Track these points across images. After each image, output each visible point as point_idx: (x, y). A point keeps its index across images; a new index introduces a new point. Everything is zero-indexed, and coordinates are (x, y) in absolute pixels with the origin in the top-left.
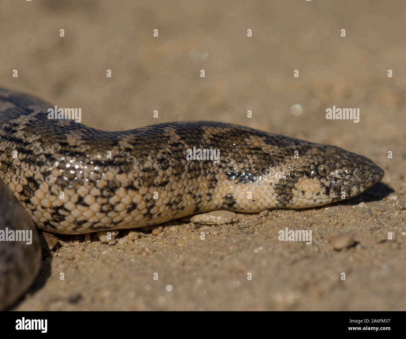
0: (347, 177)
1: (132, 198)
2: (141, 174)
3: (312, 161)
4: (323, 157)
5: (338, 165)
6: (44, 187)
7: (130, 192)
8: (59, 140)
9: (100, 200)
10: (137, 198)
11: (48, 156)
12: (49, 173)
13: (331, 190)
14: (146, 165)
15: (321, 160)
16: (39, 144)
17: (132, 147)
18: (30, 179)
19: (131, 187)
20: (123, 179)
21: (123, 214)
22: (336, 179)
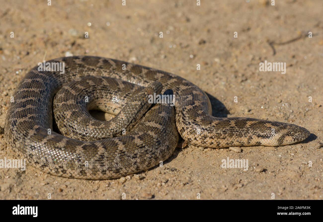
0: (300, 135)
1: (212, 141)
2: (216, 135)
3: (289, 131)
4: (292, 129)
5: (297, 131)
6: (186, 132)
7: (211, 139)
8: (194, 119)
9: (201, 140)
10: (213, 141)
11: (189, 123)
12: (188, 128)
13: (296, 140)
14: (218, 132)
15: (292, 130)
16: (188, 118)
17: (215, 125)
18: (183, 128)
19: (211, 138)
20: (210, 135)
21: (209, 145)
22: (297, 136)
